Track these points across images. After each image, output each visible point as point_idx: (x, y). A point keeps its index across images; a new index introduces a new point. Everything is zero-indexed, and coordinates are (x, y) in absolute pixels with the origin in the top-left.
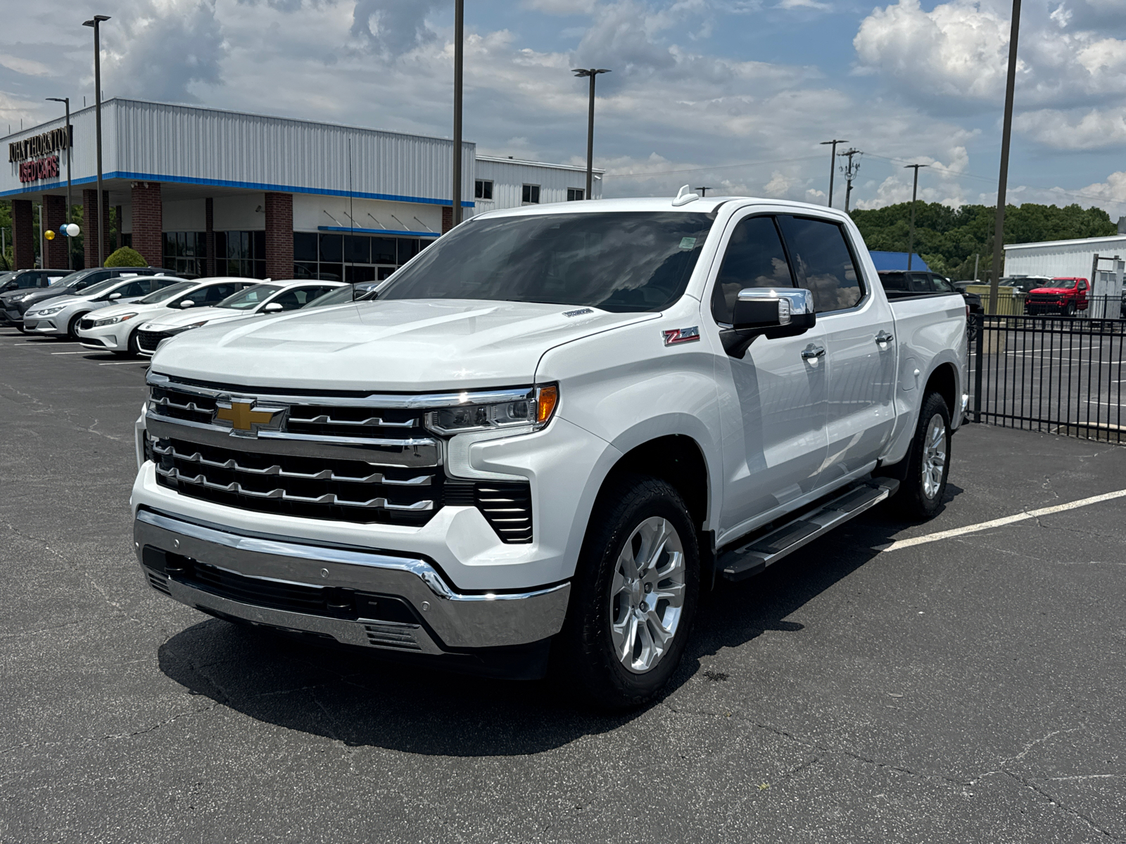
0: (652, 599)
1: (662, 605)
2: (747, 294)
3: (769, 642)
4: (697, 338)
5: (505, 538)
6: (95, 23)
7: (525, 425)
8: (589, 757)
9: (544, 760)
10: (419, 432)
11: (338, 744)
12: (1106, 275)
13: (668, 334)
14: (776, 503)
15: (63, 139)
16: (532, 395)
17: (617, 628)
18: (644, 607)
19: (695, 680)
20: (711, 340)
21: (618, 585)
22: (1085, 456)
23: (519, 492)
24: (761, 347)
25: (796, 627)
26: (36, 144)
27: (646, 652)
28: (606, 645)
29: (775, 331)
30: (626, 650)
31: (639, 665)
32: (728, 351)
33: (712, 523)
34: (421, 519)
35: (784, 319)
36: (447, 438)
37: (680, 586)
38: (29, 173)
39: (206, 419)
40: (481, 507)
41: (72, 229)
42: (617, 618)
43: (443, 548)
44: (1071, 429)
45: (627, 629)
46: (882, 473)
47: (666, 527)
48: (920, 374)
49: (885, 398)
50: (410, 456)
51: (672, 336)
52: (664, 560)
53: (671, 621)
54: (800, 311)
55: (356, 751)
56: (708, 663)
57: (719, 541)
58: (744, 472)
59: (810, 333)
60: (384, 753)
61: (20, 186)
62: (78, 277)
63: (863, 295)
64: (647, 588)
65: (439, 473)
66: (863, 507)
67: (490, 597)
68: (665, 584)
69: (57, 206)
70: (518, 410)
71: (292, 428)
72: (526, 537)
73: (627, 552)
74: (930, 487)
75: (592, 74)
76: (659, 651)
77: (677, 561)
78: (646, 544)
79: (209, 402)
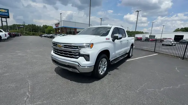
0: (103, 67)
1: (104, 67)
2: (115, 35)
3: (115, 70)
4: (109, 39)
5: (87, 61)
6: (61, 14)
7: (89, 48)
8: (95, 84)
9: (90, 84)
10: (77, 48)
11: (69, 81)
12: (144, 37)
13: (106, 39)
14: (116, 57)
15: (59, 24)
16: (90, 45)
17: (99, 70)
18: (102, 68)
19: (107, 75)
20: (111, 40)
21: (100, 66)
22: (144, 52)
23: (88, 56)
24: (116, 41)
25: (118, 69)
26: (57, 24)
27: (102, 72)
28: (98, 72)
29: (118, 39)
30: (100, 72)
31: (102, 74)
32: (113, 41)
33: (110, 59)
34: (77, 58)
35: (119, 38)
36: (80, 49)
37: (106, 65)
38: (56, 26)
39: (56, 46)
40: (84, 57)
41: (59, 31)
42: (99, 69)
43: (80, 61)
44: (142, 50)
45: (100, 70)
46: (127, 53)
47: (105, 59)
48: (131, 44)
49: (127, 47)
50: (76, 51)
51: (107, 39)
52: (105, 63)
53: (105, 69)
54: (120, 37)
55: (71, 82)
56: (109, 73)
57: (111, 61)
58: (114, 54)
59: (121, 39)
60: (74, 82)
61: (55, 27)
62: (59, 35)
63: (126, 36)
64: (103, 66)
65: (79, 53)
66: (125, 57)
67: (86, 67)
68: (105, 65)
69: (58, 29)
70: (88, 46)
71: (64, 47)
72: (89, 61)
73: (101, 62)
74: (130, 55)
75: (101, 19)
76: (104, 72)
77: (106, 63)
78: (103, 61)
79: (56, 44)
